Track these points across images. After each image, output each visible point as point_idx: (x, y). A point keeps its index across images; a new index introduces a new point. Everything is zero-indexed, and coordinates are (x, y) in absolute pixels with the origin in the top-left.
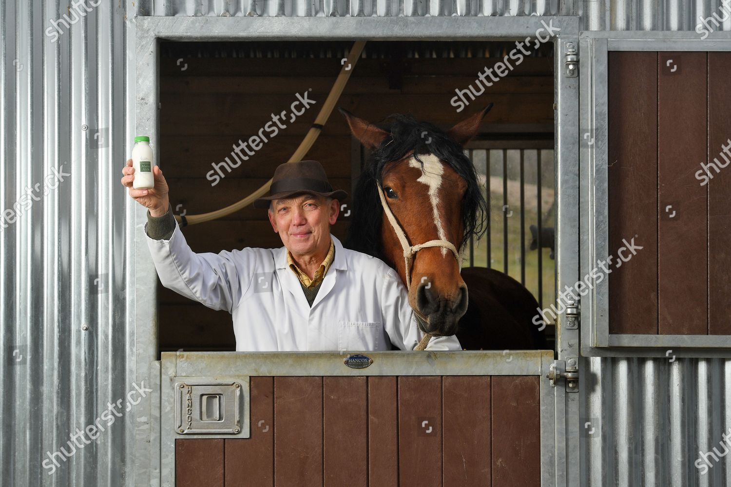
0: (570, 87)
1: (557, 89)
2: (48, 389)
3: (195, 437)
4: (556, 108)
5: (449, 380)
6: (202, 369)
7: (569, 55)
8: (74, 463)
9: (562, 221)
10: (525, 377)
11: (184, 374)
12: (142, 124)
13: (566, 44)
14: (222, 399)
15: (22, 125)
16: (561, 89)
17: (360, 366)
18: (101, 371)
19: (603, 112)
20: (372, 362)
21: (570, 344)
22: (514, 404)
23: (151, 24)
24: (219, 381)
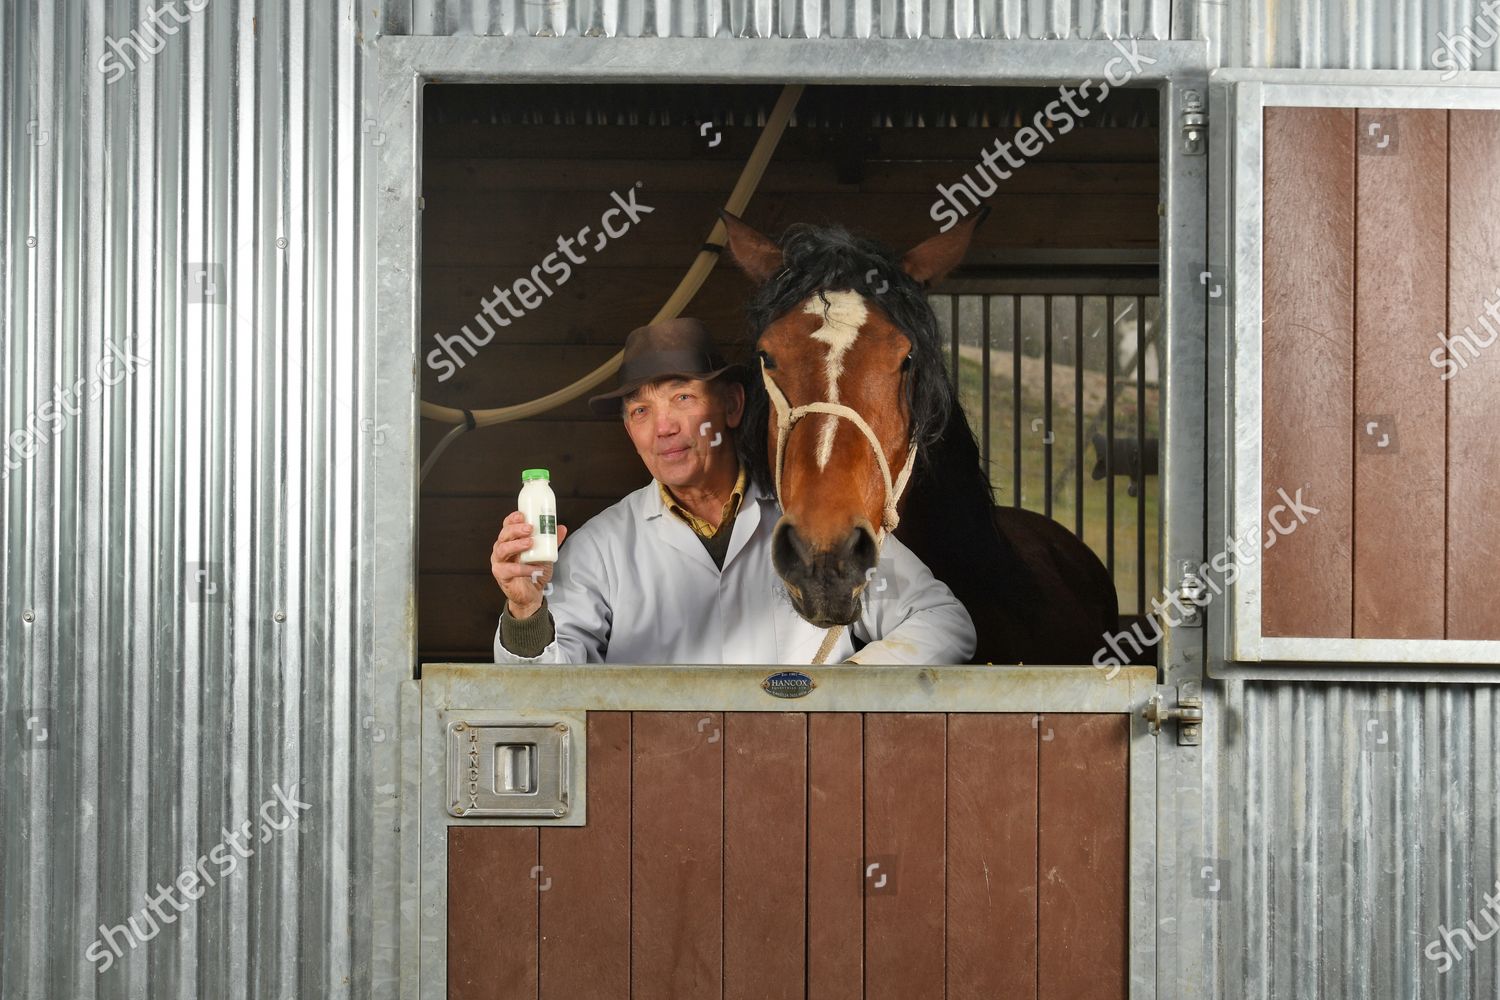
0: (1190, 173)
1: (1166, 176)
2: (211, 730)
3: (485, 822)
4: (1164, 213)
5: (960, 720)
6: (497, 696)
7: (1189, 113)
8: (260, 869)
9: (1173, 423)
10: (1102, 716)
11: (464, 706)
12: (389, 236)
13: (1184, 92)
14: (534, 752)
15: (167, 238)
16: (1174, 177)
17: (793, 693)
18: (310, 698)
19: (1254, 220)
20: (814, 687)
21: (1187, 654)
22: (1081, 767)
23: (408, 50)
24: (529, 719)
